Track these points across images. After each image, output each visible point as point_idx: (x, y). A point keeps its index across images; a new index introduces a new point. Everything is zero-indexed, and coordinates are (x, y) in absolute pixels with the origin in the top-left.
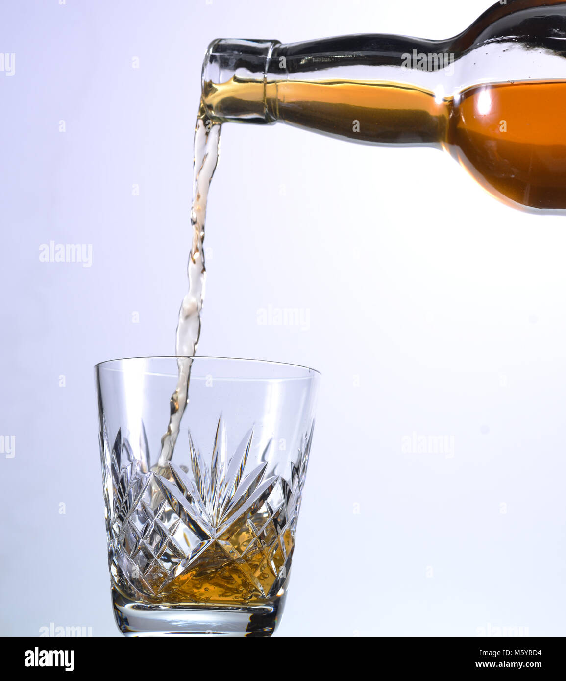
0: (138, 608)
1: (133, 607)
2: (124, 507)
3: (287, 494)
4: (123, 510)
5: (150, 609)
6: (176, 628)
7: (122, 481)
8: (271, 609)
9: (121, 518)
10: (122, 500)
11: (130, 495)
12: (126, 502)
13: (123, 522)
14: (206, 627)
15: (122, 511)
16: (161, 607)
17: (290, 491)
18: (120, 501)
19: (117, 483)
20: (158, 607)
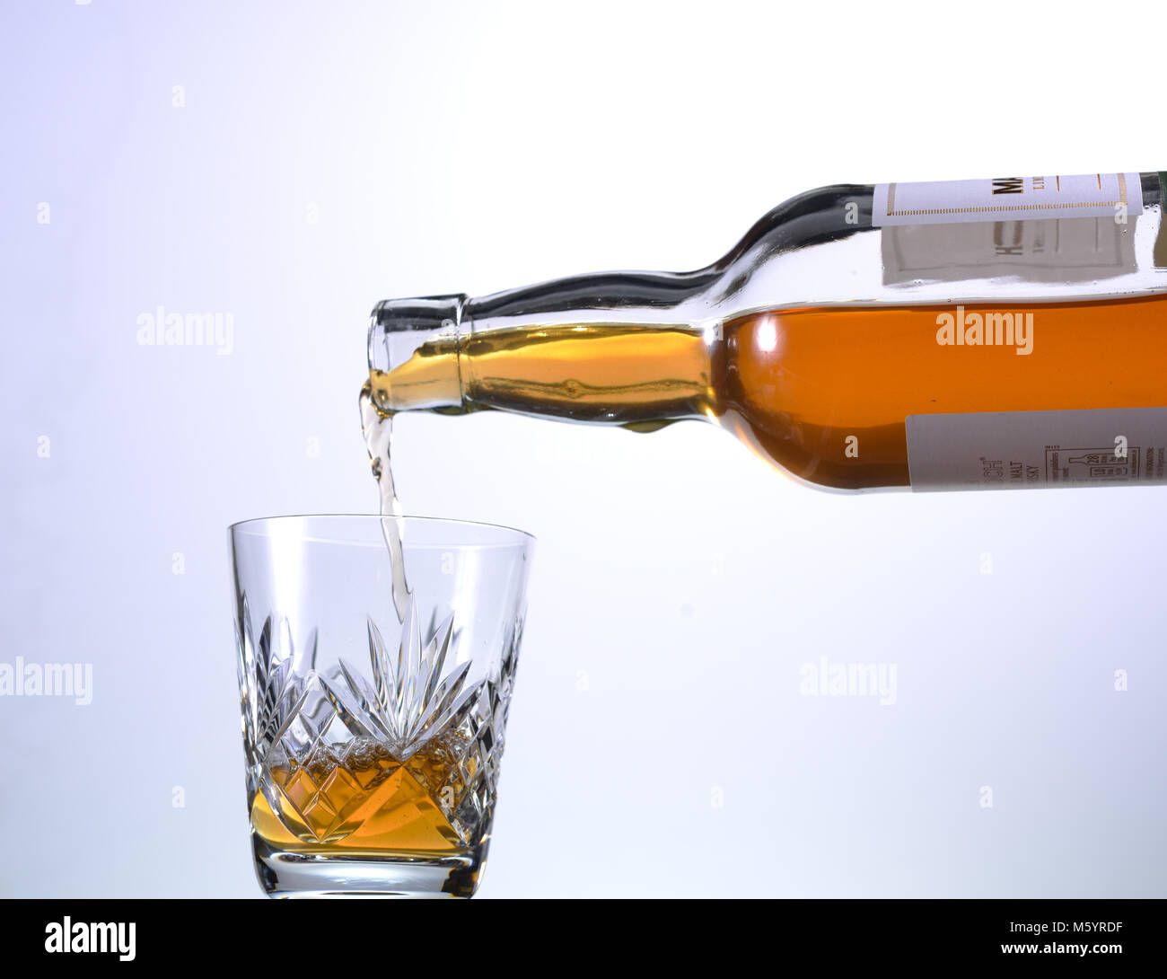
0: (288, 859)
1: (281, 858)
2: (273, 723)
3: (495, 701)
4: (272, 728)
5: (305, 860)
6: (339, 886)
7: (271, 688)
8: (469, 861)
9: (269, 737)
10: (271, 711)
11: (281, 707)
12: (276, 717)
13: (271, 742)
14: (381, 885)
15: (270, 727)
16: (318, 857)
17: (497, 696)
18: (268, 715)
19: (264, 690)
20: (314, 857)
